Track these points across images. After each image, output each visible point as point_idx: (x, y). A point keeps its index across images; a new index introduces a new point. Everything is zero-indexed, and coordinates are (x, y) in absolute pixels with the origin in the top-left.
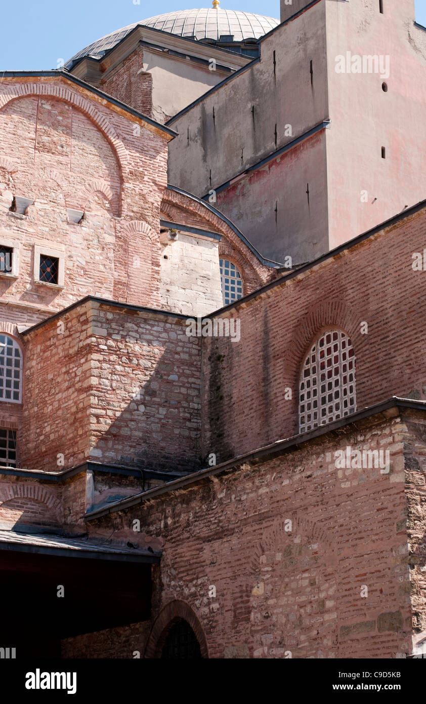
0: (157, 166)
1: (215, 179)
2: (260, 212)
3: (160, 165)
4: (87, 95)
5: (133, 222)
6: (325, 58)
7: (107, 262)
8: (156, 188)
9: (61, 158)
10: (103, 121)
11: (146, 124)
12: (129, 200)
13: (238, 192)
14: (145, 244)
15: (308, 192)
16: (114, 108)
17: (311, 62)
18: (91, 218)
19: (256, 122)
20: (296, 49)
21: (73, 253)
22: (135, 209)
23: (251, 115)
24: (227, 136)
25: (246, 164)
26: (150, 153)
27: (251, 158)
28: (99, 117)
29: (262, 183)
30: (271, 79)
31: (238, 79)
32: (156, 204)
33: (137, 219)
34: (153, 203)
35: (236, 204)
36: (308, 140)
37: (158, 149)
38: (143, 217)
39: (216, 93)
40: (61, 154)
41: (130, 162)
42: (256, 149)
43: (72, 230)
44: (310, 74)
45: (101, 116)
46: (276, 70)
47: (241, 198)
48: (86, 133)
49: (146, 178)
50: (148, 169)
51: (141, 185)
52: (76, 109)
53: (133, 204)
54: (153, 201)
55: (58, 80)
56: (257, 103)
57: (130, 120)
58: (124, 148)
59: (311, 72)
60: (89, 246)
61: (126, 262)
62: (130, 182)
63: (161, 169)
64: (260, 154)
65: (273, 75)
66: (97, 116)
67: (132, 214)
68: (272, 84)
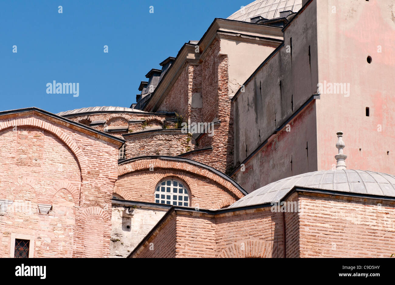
0: (110, 165)
1: (262, 137)
2: (284, 163)
3: (112, 164)
4: (54, 122)
5: (89, 208)
6: (316, 44)
7: (68, 239)
8: (108, 181)
9: (35, 169)
10: (67, 139)
11: (101, 136)
12: (86, 193)
13: (273, 146)
14: (99, 223)
15: (307, 148)
16: (76, 128)
17: (309, 47)
18: (56, 209)
19: (282, 92)
20: (302, 37)
21: (41, 235)
22: (91, 198)
23: (279, 88)
24: (267, 103)
25: (278, 126)
26: (105, 157)
27: (280, 121)
28: (65, 136)
29: (284, 141)
30: (289, 60)
31: (272, 59)
32: (108, 193)
33: (93, 205)
34: (106, 193)
35: (271, 157)
36: (307, 108)
37: (111, 153)
38: (97, 204)
39: (262, 69)
40: (35, 165)
41: (89, 165)
42: (283, 115)
43: (41, 219)
44: (309, 56)
45: (66, 135)
46: (292, 52)
47: (274, 152)
48: (55, 148)
49: (101, 175)
50: (102, 168)
51: (97, 181)
52: (47, 132)
53: (89, 195)
54: (106, 191)
55: (32, 113)
56: (283, 78)
57: (89, 135)
58: (84, 156)
59: (310, 55)
60: (54, 229)
61: (83, 237)
62: (88, 179)
63: (113, 167)
64: (284, 118)
65: (291, 57)
66: (62, 135)
67: (88, 203)
68: (290, 64)
